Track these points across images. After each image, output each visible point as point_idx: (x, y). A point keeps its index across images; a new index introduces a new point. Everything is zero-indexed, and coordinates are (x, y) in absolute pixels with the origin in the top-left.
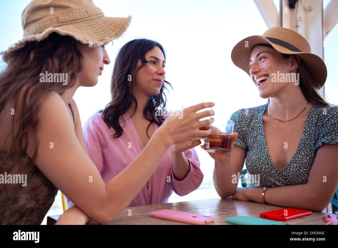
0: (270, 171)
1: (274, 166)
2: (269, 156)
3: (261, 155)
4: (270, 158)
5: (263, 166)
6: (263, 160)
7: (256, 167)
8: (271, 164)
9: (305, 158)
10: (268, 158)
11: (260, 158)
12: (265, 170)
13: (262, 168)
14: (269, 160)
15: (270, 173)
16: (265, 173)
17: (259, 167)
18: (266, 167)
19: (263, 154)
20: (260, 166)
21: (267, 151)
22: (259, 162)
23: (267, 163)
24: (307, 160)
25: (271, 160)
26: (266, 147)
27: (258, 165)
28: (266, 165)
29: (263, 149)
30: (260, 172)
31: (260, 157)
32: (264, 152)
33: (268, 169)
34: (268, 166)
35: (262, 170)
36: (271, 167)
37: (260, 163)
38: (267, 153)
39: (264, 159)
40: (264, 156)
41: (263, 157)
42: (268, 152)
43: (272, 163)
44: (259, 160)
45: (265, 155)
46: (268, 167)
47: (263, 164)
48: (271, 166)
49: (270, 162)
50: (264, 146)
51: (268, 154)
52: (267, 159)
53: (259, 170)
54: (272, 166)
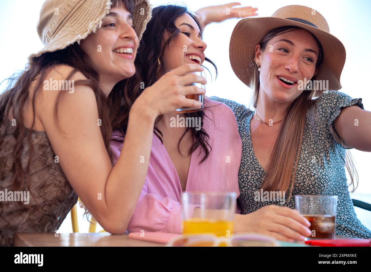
0: (259, 178)
1: (263, 170)
2: (255, 159)
3: (246, 160)
4: (257, 161)
5: (250, 172)
6: (249, 165)
7: (241, 176)
8: (259, 169)
9: (307, 179)
10: (255, 162)
11: (245, 164)
12: (253, 177)
13: (248, 175)
14: (256, 165)
15: (260, 181)
16: (253, 182)
17: (245, 175)
18: (253, 174)
19: (248, 158)
20: (245, 173)
21: (252, 154)
22: (244, 168)
23: (253, 168)
24: (311, 181)
25: (258, 163)
26: (252, 149)
27: (243, 173)
28: (253, 170)
29: (248, 152)
30: (247, 181)
31: (244, 162)
32: (249, 155)
33: (256, 176)
34: (256, 171)
35: (249, 178)
36: (260, 173)
37: (245, 170)
38: (252, 156)
39: (249, 163)
40: (249, 160)
41: (248, 162)
42: (254, 155)
43: (260, 167)
44: (243, 167)
45: (251, 158)
46: (257, 174)
47: (249, 169)
48: (259, 171)
49: (258, 167)
50: (249, 148)
51: (254, 157)
52: (253, 163)
53: (245, 179)
54: (261, 171)
